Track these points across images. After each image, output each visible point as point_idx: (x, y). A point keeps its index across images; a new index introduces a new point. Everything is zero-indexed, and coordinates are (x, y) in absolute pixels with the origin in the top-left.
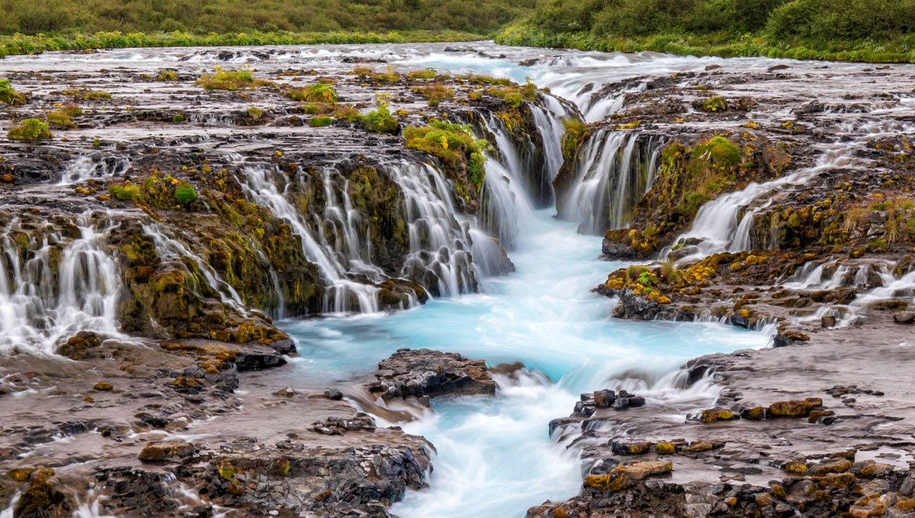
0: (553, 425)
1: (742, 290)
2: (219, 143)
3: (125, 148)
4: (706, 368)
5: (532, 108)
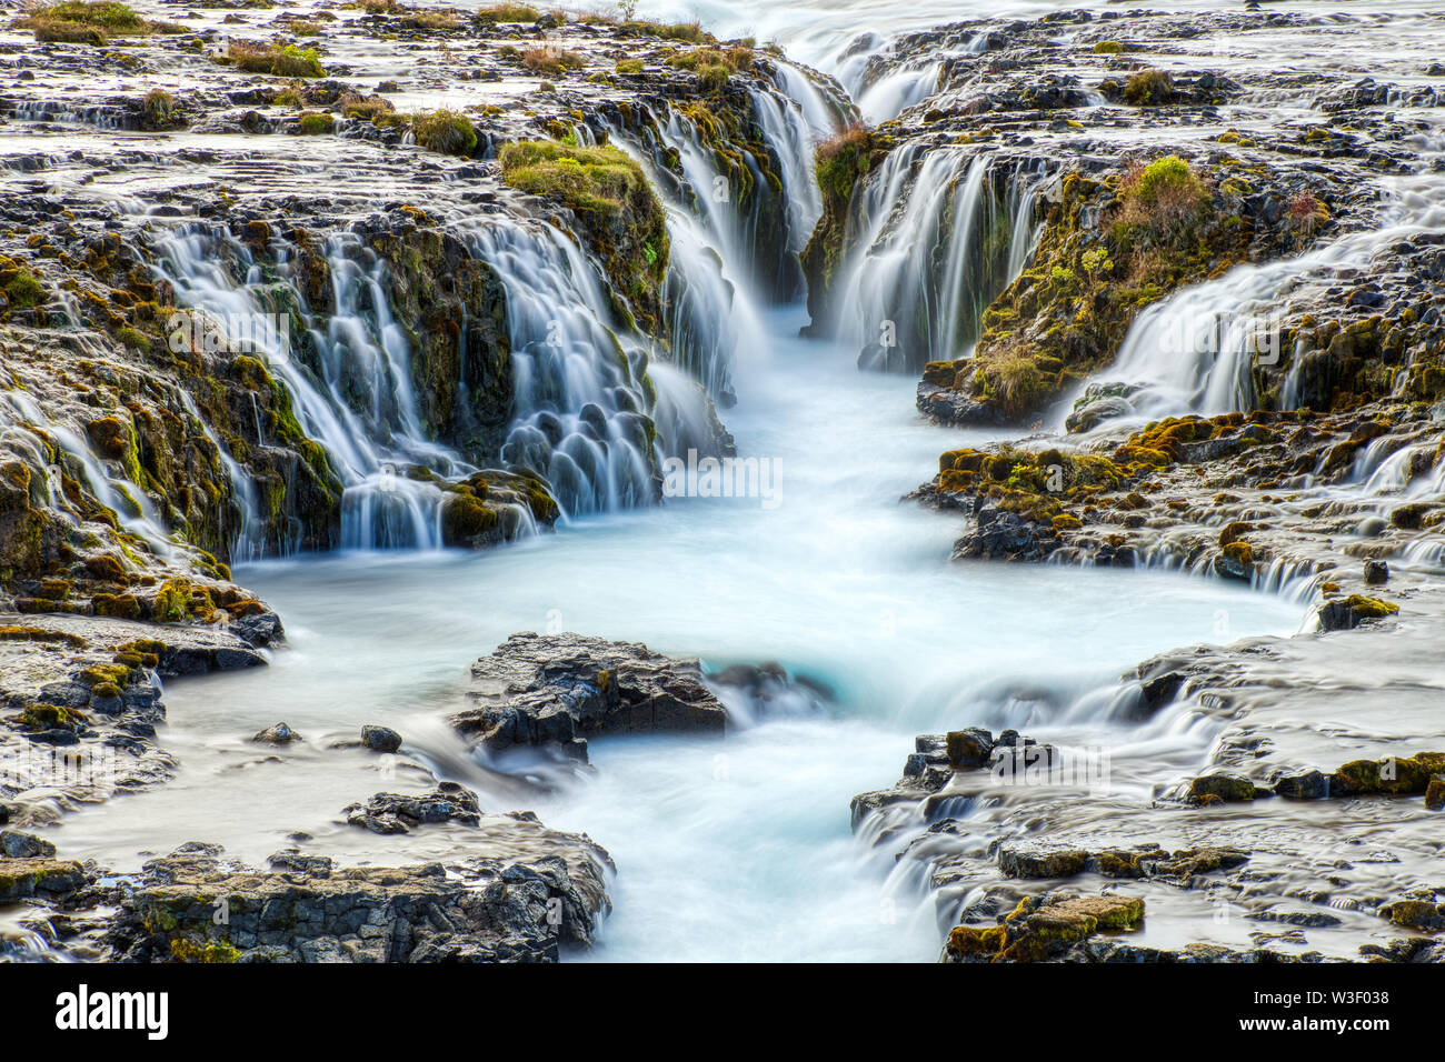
0: (861, 807)
1: (1234, 500)
2: (90, 171)
4: (1182, 678)
5: (754, 94)
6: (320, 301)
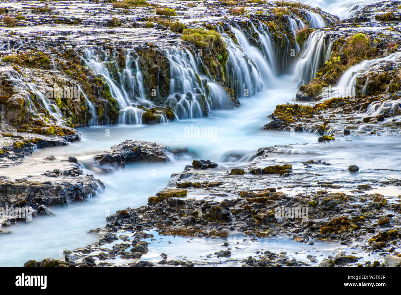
2: (80, 35)
3: (23, 37)
6: (122, 65)
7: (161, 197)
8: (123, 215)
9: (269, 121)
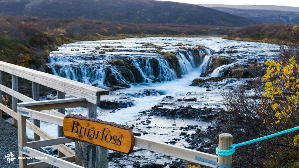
6: (145, 65)
7: (155, 107)
8: (144, 112)
9: (191, 83)
